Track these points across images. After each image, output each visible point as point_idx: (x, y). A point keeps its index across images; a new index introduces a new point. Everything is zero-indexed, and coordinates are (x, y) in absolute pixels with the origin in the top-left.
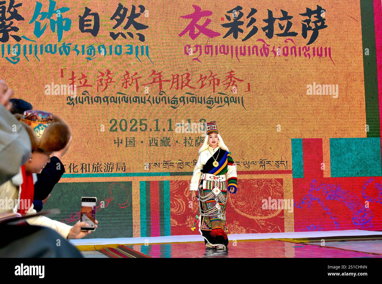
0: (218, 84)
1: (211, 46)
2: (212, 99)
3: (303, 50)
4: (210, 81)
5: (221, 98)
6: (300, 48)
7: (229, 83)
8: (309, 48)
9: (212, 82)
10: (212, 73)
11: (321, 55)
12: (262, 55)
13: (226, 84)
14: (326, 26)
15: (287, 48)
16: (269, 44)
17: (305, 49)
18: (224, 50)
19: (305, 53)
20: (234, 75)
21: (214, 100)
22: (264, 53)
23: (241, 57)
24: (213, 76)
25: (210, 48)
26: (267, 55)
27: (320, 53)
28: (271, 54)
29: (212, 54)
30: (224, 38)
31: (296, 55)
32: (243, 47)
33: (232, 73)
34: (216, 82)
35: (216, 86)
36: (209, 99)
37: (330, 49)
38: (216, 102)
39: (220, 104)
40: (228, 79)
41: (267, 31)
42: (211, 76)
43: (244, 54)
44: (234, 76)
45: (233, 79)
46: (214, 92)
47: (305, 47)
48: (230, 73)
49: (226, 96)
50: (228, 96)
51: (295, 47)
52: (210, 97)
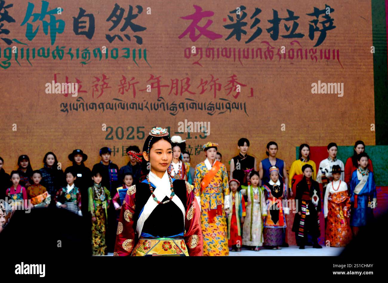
0: (219, 89)
1: (213, 49)
2: (213, 105)
3: (310, 52)
4: (211, 86)
5: (222, 104)
6: (306, 51)
7: (231, 88)
8: (316, 50)
9: (213, 87)
10: (213, 77)
11: (329, 58)
12: (266, 58)
13: (228, 89)
14: (335, 27)
15: (293, 50)
16: (274, 46)
17: (311, 51)
18: (226, 53)
19: (311, 56)
20: (237, 79)
21: (215, 106)
22: (268, 56)
23: (244, 61)
24: (215, 81)
25: (211, 51)
26: (271, 58)
27: (327, 56)
28: (276, 57)
29: (213, 57)
30: (226, 40)
31: (302, 58)
32: (246, 49)
33: (235, 78)
34: (217, 87)
35: (217, 91)
36: (210, 106)
37: (338, 51)
38: (217, 108)
39: (222, 110)
40: (230, 84)
41: (272, 33)
42: (212, 81)
43: (247, 57)
44: (236, 81)
45: (235, 84)
46: (215, 97)
47: (312, 49)
48: (232, 77)
49: (227, 102)
50: (230, 102)
51: (301, 50)
52: (212, 103)
